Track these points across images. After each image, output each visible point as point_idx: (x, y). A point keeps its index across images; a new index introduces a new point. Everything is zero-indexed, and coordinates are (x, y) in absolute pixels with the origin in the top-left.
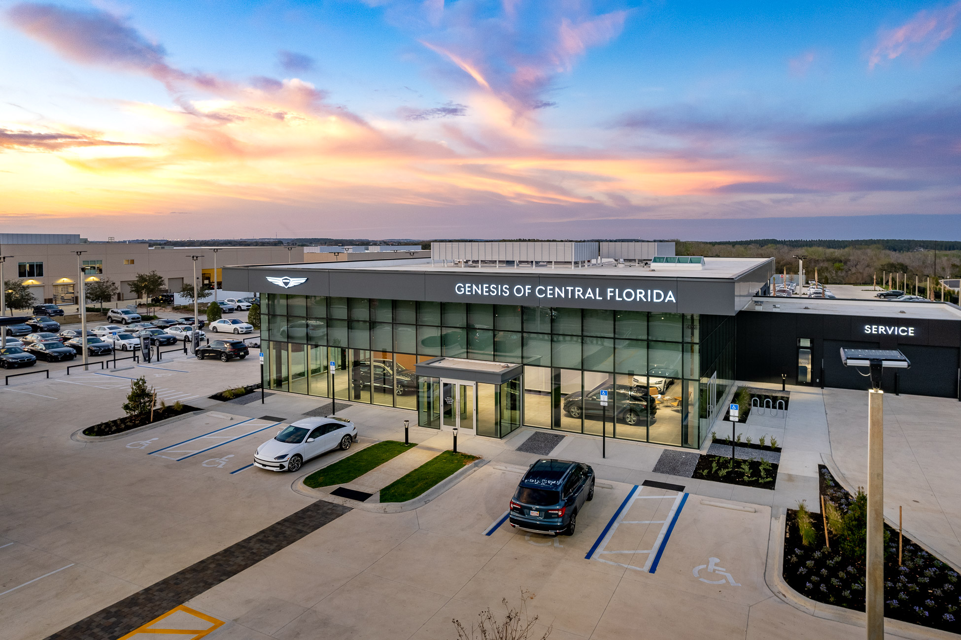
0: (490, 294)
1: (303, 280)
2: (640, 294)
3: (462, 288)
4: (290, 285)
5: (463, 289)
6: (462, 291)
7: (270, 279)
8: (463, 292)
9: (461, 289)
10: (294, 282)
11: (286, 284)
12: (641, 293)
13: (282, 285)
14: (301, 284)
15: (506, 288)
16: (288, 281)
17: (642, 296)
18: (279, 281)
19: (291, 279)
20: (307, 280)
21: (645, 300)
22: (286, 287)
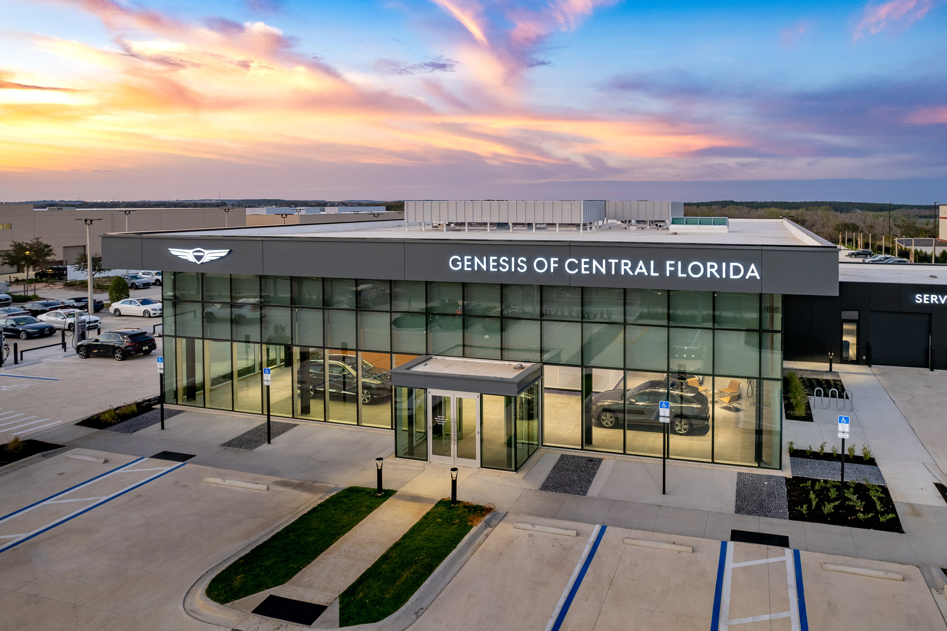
0: (499, 270)
1: (223, 253)
2: (711, 269)
3: (459, 261)
4: (205, 259)
5: (460, 264)
6: (458, 266)
7: (174, 252)
8: (460, 267)
9: (458, 263)
10: (210, 255)
11: (199, 258)
12: (712, 267)
13: (193, 260)
14: (221, 257)
15: (522, 261)
16: (201, 254)
17: (714, 271)
18: (188, 255)
19: (206, 252)
20: (229, 252)
21: (718, 276)
22: (199, 263)
